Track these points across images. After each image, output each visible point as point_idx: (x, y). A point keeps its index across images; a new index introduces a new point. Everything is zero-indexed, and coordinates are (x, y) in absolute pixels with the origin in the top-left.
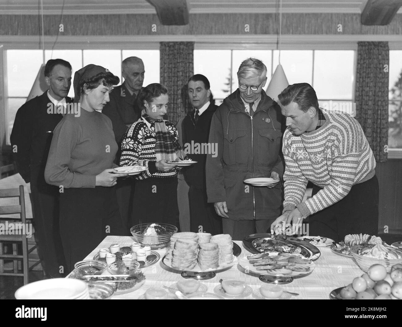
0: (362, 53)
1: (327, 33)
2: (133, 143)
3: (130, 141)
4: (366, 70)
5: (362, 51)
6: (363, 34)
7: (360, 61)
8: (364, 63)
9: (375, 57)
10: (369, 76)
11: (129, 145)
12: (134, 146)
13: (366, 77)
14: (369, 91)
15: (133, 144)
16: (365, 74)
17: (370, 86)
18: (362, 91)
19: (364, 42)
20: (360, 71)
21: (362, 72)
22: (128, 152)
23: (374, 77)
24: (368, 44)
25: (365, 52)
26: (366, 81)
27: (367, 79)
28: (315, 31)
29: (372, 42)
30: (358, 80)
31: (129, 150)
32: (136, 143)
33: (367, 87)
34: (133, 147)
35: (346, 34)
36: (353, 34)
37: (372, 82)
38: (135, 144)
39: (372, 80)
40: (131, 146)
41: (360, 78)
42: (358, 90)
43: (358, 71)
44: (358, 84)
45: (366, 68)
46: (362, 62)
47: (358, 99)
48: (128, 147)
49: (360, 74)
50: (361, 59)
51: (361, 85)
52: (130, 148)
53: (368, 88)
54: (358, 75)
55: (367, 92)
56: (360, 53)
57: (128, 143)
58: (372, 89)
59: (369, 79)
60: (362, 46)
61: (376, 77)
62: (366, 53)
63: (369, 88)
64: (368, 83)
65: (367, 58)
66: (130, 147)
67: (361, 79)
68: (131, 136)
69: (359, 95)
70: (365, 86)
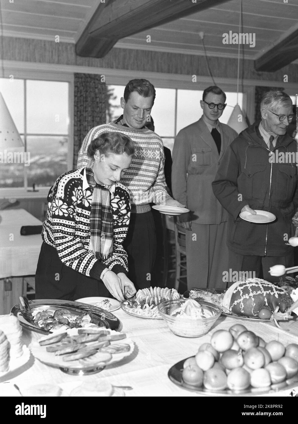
0: (79, 85)
1: (40, 62)
2: (67, 207)
3: (62, 205)
4: (83, 103)
5: (78, 83)
6: (78, 65)
7: (77, 94)
8: (81, 96)
9: (91, 90)
10: (87, 110)
11: (61, 211)
12: (69, 212)
13: (83, 111)
14: (88, 126)
15: (67, 209)
16: (82, 108)
17: (88, 121)
18: (80, 125)
19: (81, 74)
20: (77, 104)
21: (79, 105)
22: (61, 220)
23: (92, 111)
24: (84, 76)
25: (81, 85)
26: (84, 115)
27: (84, 112)
28: (27, 58)
29: (88, 74)
30: (76, 114)
31: (63, 217)
32: (71, 208)
33: (86, 121)
34: (67, 212)
35: (60, 64)
36: (68, 64)
37: (90, 116)
38: (69, 209)
39: (90, 114)
40: (65, 211)
41: (78, 111)
42: (76, 124)
43: (76, 104)
44: (76, 118)
45: (83, 101)
46: (79, 95)
47: (77, 134)
48: (61, 214)
49: (78, 108)
50: (78, 92)
51: (79, 120)
52: (64, 215)
53: (86, 123)
54: (76, 108)
55: (85, 126)
56: (76, 85)
57: (60, 207)
58: (90, 124)
59: (87, 114)
60: (79, 78)
61: (93, 111)
62: (83, 86)
63: (88, 123)
64: (85, 117)
65: (84, 90)
66: (64, 213)
67: (79, 113)
68: (63, 198)
69: (78, 130)
70: (83, 121)
